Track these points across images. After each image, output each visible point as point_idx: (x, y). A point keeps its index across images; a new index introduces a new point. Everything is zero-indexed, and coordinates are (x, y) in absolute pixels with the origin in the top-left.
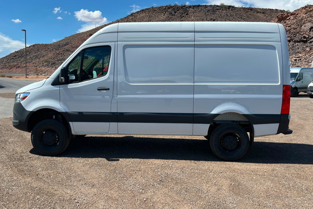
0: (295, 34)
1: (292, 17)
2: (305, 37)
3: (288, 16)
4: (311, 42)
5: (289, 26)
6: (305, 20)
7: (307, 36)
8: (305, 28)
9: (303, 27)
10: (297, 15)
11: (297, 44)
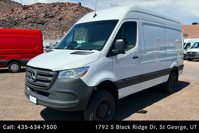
0: (36, 19)
1: (31, 8)
2: (42, 21)
3: (29, 7)
4: (46, 25)
5: (32, 14)
6: (40, 11)
7: (44, 21)
8: (41, 16)
9: (40, 15)
10: (34, 7)
11: (39, 25)
